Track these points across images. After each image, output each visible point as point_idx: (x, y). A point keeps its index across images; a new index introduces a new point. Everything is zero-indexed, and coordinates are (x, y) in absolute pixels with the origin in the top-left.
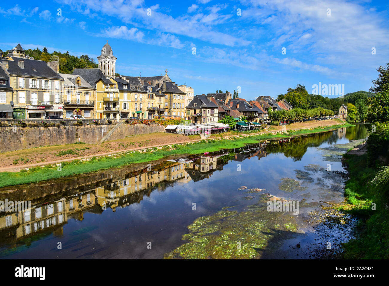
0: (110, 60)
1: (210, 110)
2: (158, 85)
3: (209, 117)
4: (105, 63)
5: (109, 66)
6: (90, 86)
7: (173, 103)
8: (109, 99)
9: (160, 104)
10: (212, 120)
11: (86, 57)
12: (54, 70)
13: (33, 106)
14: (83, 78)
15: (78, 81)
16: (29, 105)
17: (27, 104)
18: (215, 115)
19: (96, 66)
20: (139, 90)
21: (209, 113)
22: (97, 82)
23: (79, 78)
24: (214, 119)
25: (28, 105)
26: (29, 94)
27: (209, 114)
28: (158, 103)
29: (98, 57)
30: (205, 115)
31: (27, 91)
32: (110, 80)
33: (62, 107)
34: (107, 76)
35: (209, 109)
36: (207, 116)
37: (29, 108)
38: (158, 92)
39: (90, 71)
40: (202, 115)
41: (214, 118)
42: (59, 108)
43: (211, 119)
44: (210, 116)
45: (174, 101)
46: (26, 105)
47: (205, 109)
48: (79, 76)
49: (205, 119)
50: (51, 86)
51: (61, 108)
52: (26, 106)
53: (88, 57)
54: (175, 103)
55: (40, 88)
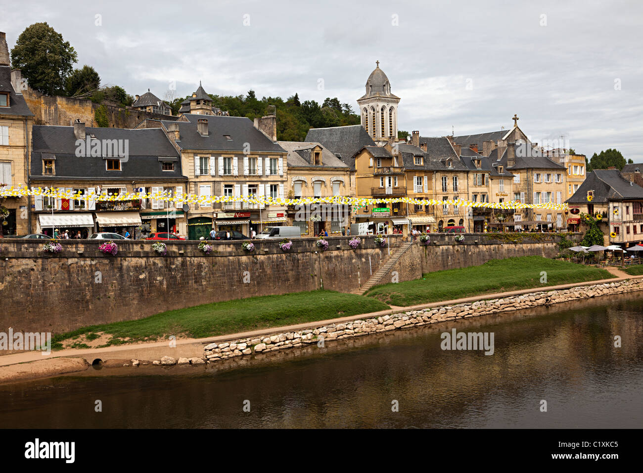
0: (385, 104)
1: (630, 205)
2: (495, 153)
3: (630, 221)
4: (374, 110)
5: (384, 117)
6: (342, 164)
7: (534, 193)
8: (385, 191)
9: (502, 197)
11: (335, 101)
12: (267, 135)
13: (227, 211)
14: (326, 148)
15: (317, 154)
16: (219, 210)
17: (214, 208)
19: (356, 120)
20: (450, 167)
21: (627, 213)
22: (357, 155)
23: (318, 149)
25: (216, 210)
26: (218, 188)
27: (628, 216)
28: (497, 195)
29: (358, 99)
31: (214, 181)
32: (385, 148)
33: (285, 213)
34: (380, 140)
35: (628, 204)
36: (624, 220)
37: (218, 217)
38: (496, 168)
39: (342, 132)
40: (611, 219)
41: (642, 226)
42: (278, 214)
45: (536, 188)
46: (213, 210)
47: (616, 204)
48: (319, 144)
49: (618, 228)
50: (261, 169)
51: (282, 215)
52: (213, 213)
53: (338, 102)
54: (538, 193)
55: (240, 174)
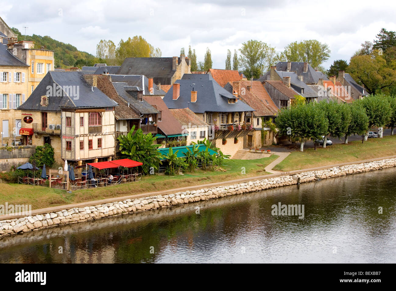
1: (86, 116)
3: (84, 135)
10: (95, 144)
18: (105, 130)
21: (82, 124)
24: (103, 142)
27: (82, 128)
30: (71, 130)
35: (82, 115)
36: (76, 134)
40: (63, 132)
41: (100, 141)
43: (90, 142)
44: (87, 132)
47: (69, 114)
49: (70, 143)
